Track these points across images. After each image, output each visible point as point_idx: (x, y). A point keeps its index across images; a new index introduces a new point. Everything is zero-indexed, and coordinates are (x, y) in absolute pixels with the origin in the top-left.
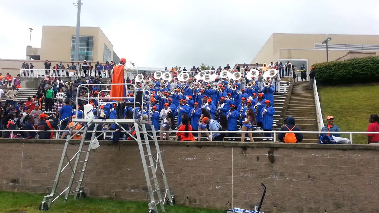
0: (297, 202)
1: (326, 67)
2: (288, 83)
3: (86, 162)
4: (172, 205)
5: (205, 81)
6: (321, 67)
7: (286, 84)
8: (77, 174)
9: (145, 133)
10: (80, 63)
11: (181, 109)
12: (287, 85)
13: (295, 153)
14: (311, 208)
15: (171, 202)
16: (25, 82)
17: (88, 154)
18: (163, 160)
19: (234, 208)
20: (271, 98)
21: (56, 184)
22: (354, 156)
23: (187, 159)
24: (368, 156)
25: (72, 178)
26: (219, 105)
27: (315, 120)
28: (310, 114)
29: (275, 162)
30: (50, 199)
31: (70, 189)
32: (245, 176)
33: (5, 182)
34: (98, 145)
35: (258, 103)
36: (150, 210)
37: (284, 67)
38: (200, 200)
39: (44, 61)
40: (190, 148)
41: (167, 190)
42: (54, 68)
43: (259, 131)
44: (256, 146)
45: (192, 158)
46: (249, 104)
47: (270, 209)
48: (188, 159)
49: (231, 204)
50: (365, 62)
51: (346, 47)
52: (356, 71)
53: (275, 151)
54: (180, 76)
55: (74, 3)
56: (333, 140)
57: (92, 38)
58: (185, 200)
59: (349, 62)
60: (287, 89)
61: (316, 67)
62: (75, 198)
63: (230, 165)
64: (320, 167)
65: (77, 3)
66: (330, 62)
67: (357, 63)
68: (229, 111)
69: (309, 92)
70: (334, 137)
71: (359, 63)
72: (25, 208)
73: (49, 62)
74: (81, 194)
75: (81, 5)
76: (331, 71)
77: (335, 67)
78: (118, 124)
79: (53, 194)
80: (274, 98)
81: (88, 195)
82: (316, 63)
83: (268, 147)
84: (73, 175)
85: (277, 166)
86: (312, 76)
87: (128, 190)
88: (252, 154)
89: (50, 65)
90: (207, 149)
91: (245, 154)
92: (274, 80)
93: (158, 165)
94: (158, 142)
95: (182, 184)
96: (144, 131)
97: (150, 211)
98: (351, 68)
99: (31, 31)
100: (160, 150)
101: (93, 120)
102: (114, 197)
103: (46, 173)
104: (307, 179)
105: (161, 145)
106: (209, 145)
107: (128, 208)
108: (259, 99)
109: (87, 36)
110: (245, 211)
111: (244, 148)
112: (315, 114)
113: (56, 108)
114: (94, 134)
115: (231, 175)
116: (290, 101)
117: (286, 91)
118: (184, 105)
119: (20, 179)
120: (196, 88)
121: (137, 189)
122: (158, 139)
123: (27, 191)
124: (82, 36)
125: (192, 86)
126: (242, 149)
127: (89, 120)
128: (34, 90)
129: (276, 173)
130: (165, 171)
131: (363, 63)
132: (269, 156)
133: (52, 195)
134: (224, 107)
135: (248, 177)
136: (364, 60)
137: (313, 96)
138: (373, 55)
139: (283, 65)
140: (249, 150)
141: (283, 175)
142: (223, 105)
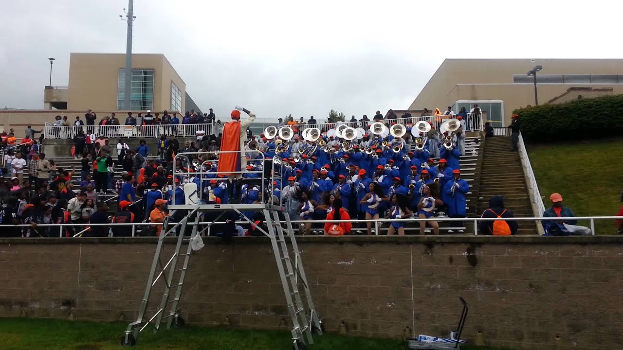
0: (513, 324)
1: (537, 114)
2: (476, 141)
3: (185, 271)
4: (321, 333)
5: (346, 138)
6: (529, 114)
7: (474, 141)
8: (173, 289)
9: (278, 225)
10: (142, 115)
11: (316, 186)
12: (475, 143)
13: (509, 251)
14: (534, 333)
15: (320, 328)
16: (52, 147)
17: (187, 258)
18: (304, 265)
19: (420, 335)
20: (456, 165)
21: (145, 305)
22: (598, 252)
23: (340, 263)
24: (619, 253)
25: (166, 295)
26: (376, 178)
27: (526, 200)
28: (518, 189)
29: (477, 265)
30: (136, 329)
31: (163, 312)
32: (432, 287)
33: (53, 305)
34: (201, 245)
35: (440, 174)
36: (294, 340)
37: (469, 115)
38: (362, 325)
39: (85, 112)
40: (344, 246)
41: (312, 310)
42: (101, 124)
43: (443, 218)
44: (447, 241)
45: (349, 261)
46: (425, 176)
47: (472, 336)
48: (342, 262)
49: (411, 331)
50: (598, 105)
51: (563, 79)
52: (586, 119)
53: (477, 248)
54: (307, 132)
55: (121, 16)
56: (566, 229)
57: (152, 73)
58: (340, 326)
59: (573, 105)
60: (476, 150)
61: (522, 114)
62: (168, 327)
63: (408, 271)
64: (547, 270)
65: (127, 16)
66: (542, 106)
67: (585, 108)
68: (392, 187)
69: (512, 153)
70: (566, 226)
71: (590, 106)
72: (97, 343)
73: (93, 113)
74: (176, 320)
75: (133, 19)
76: (545, 120)
77: (550, 114)
78: (239, 212)
79: (141, 320)
80: (460, 165)
81: (187, 322)
82: (521, 108)
83: (466, 243)
84: (167, 290)
85: (481, 272)
86: (515, 127)
87: (249, 313)
88: (441, 253)
89: (95, 118)
90: (372, 248)
91: (430, 254)
92: (455, 136)
93: (298, 274)
94: (296, 238)
95: (333, 302)
96: (278, 222)
97: (295, 342)
98: (577, 114)
99: (52, 63)
100: (300, 250)
101: (200, 206)
102: (228, 324)
103: (119, 290)
104: (528, 289)
105: (299, 242)
106: (374, 241)
107: (255, 339)
108: (440, 168)
109: (143, 69)
110: (437, 339)
111: (430, 244)
112: (526, 190)
113: (118, 188)
114: (195, 228)
115: (409, 285)
116: (483, 169)
117: (475, 154)
118: (319, 178)
119: (77, 300)
120: (334, 151)
121: (264, 311)
122: (296, 233)
123: (90, 319)
124: (135, 69)
125: (328, 149)
126: (426, 247)
127: (195, 207)
128: (67, 158)
129: (479, 282)
130: (308, 282)
131: (596, 106)
132: (468, 256)
133: (139, 321)
134: (383, 181)
135: (437, 288)
136: (597, 102)
137: (519, 160)
138: (609, 94)
139: (468, 111)
140: (436, 248)
141: (491, 285)
142: (381, 179)
